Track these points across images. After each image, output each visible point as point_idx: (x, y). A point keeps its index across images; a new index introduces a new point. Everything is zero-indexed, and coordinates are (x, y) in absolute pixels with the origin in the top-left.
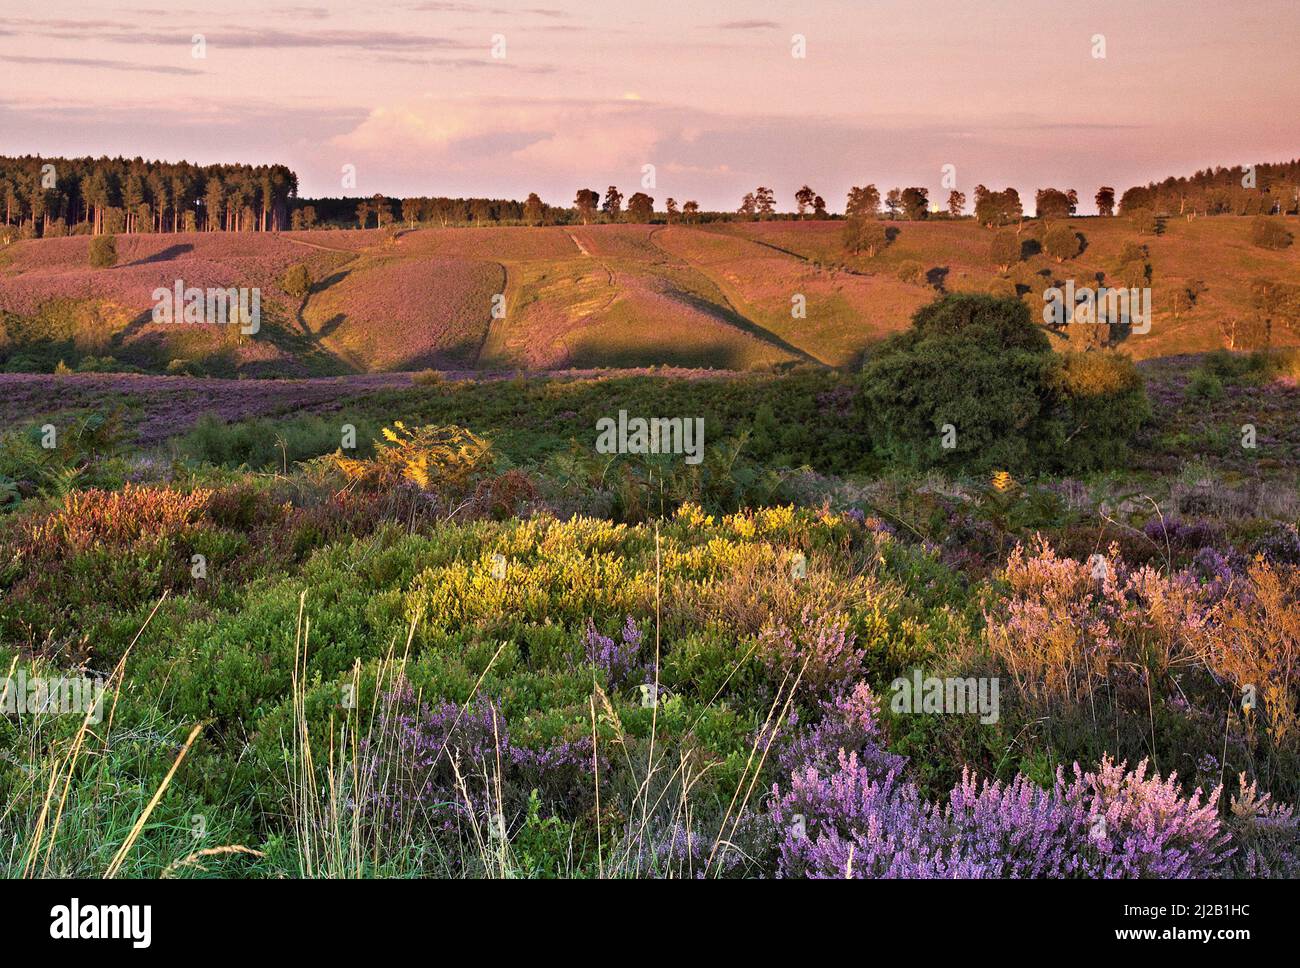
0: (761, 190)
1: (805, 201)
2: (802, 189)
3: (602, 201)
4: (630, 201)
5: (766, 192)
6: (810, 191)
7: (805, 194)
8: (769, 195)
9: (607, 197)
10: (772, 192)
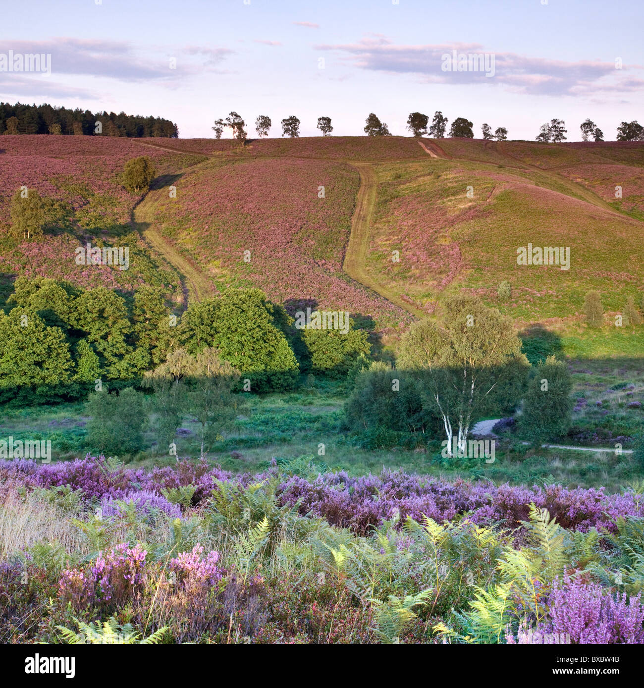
0: (555, 121)
1: (588, 132)
2: (585, 122)
3: (430, 123)
4: (453, 125)
5: (558, 123)
6: (592, 123)
7: (588, 126)
8: (562, 125)
9: (434, 120)
10: (563, 122)
